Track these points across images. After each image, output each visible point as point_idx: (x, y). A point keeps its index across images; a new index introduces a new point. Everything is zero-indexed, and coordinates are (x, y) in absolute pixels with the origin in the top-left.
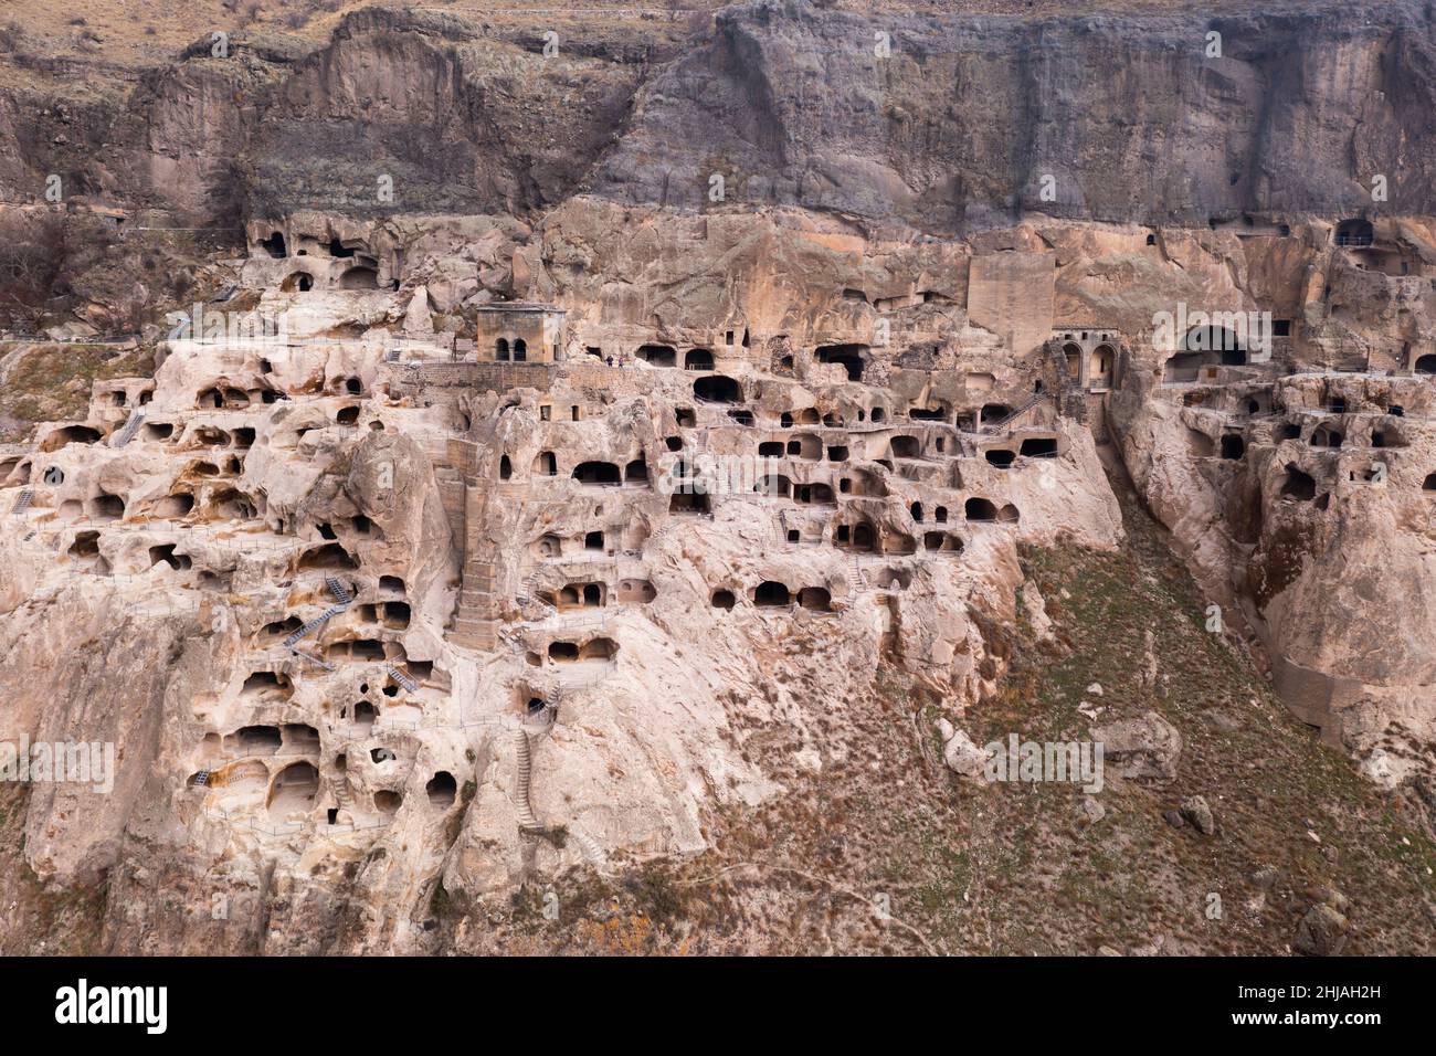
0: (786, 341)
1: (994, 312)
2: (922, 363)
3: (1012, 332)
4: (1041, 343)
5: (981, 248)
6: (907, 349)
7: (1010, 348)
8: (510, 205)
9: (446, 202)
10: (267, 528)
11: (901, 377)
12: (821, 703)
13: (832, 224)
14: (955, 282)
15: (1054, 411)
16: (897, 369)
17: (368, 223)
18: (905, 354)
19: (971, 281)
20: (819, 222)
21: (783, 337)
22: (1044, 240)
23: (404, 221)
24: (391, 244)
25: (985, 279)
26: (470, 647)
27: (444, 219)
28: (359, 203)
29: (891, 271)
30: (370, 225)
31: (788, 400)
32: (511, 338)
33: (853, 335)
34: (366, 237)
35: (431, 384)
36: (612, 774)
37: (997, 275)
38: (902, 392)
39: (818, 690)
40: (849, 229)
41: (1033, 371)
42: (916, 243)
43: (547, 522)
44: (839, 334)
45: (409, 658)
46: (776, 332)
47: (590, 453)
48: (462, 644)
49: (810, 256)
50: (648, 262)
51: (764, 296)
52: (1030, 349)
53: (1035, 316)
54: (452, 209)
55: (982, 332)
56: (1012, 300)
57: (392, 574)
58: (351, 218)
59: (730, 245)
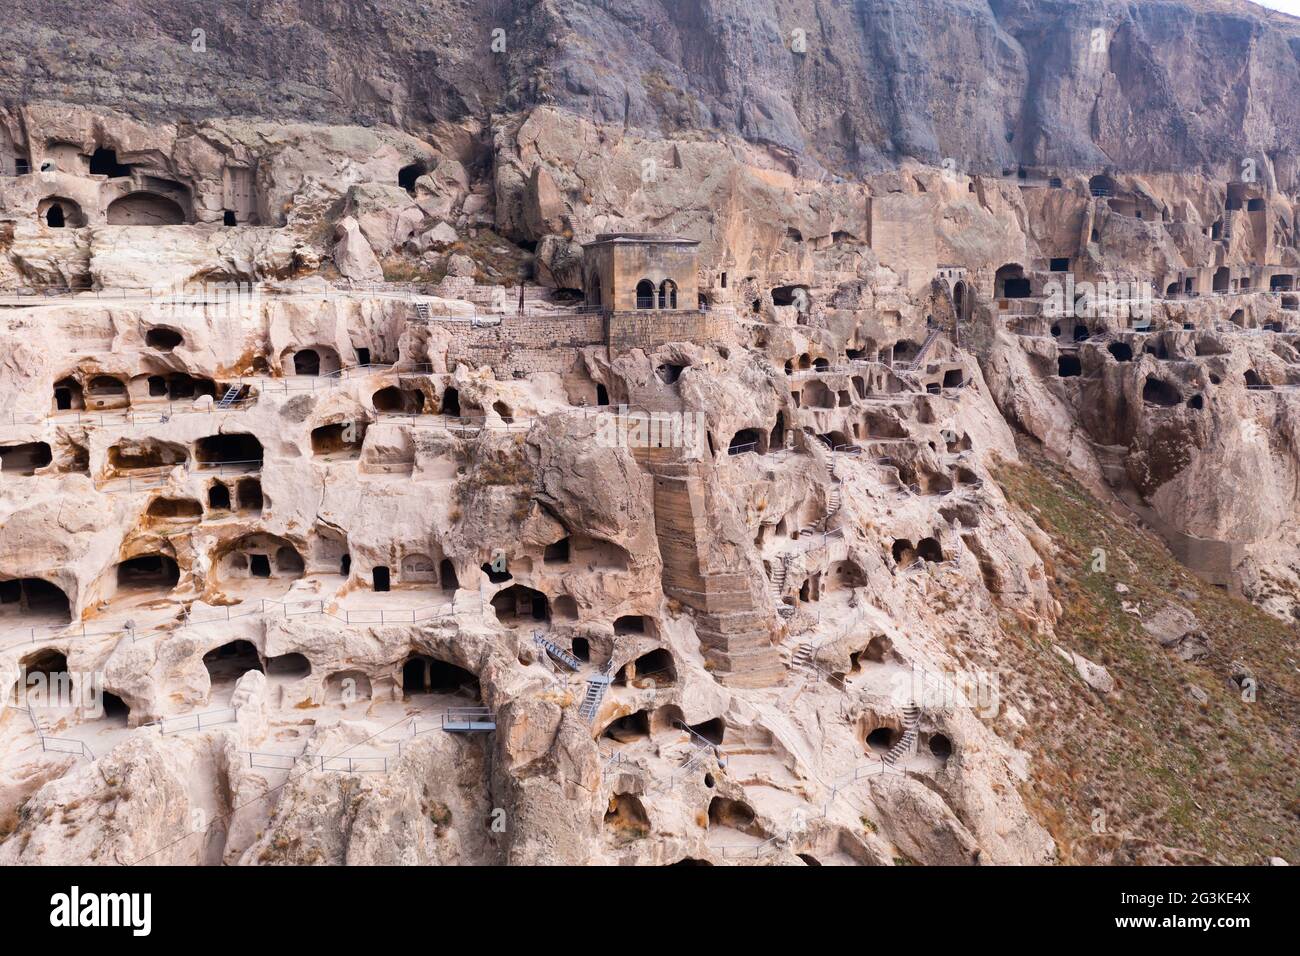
0: (754, 283)
1: (894, 252)
2: (851, 304)
3: (907, 271)
4: (929, 280)
5: (878, 190)
6: (836, 289)
7: (907, 286)
8: (398, 116)
9: (294, 106)
10: (360, 583)
11: (836, 318)
12: (983, 656)
13: (766, 159)
14: (858, 222)
15: (952, 345)
16: (830, 310)
17: (165, 128)
18: (836, 295)
19: (874, 222)
20: (757, 155)
21: (750, 279)
22: (919, 183)
23: (234, 129)
24: (217, 159)
25: (884, 219)
26: (754, 686)
27: (304, 128)
28: (143, 97)
29: (816, 210)
30: (169, 131)
31: (791, 345)
32: (656, 278)
33: (798, 276)
34: (166, 149)
35: (522, 346)
36: (997, 791)
37: (892, 216)
38: (841, 333)
39: (975, 644)
40: (780, 165)
41: (926, 307)
42: (826, 183)
43: (760, 509)
44: (787, 275)
45: (689, 722)
46: (746, 274)
47: (746, 419)
48: (744, 686)
49: (758, 191)
50: (631, 191)
51: (737, 233)
52: (922, 285)
53: (924, 255)
54: (307, 115)
55: (887, 271)
56: (905, 240)
57: (632, 613)
58: (135, 117)
59: (704, 176)
